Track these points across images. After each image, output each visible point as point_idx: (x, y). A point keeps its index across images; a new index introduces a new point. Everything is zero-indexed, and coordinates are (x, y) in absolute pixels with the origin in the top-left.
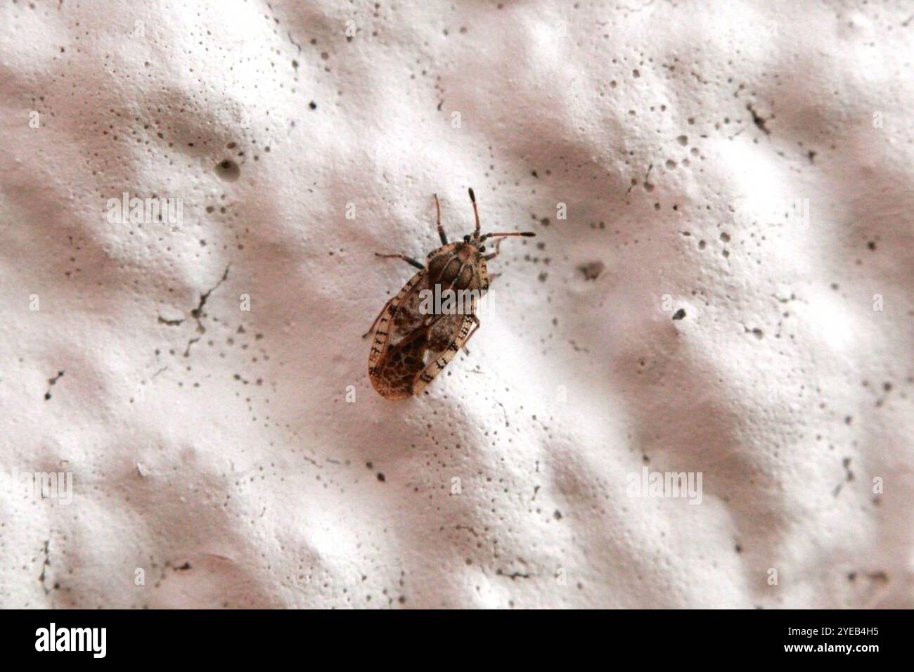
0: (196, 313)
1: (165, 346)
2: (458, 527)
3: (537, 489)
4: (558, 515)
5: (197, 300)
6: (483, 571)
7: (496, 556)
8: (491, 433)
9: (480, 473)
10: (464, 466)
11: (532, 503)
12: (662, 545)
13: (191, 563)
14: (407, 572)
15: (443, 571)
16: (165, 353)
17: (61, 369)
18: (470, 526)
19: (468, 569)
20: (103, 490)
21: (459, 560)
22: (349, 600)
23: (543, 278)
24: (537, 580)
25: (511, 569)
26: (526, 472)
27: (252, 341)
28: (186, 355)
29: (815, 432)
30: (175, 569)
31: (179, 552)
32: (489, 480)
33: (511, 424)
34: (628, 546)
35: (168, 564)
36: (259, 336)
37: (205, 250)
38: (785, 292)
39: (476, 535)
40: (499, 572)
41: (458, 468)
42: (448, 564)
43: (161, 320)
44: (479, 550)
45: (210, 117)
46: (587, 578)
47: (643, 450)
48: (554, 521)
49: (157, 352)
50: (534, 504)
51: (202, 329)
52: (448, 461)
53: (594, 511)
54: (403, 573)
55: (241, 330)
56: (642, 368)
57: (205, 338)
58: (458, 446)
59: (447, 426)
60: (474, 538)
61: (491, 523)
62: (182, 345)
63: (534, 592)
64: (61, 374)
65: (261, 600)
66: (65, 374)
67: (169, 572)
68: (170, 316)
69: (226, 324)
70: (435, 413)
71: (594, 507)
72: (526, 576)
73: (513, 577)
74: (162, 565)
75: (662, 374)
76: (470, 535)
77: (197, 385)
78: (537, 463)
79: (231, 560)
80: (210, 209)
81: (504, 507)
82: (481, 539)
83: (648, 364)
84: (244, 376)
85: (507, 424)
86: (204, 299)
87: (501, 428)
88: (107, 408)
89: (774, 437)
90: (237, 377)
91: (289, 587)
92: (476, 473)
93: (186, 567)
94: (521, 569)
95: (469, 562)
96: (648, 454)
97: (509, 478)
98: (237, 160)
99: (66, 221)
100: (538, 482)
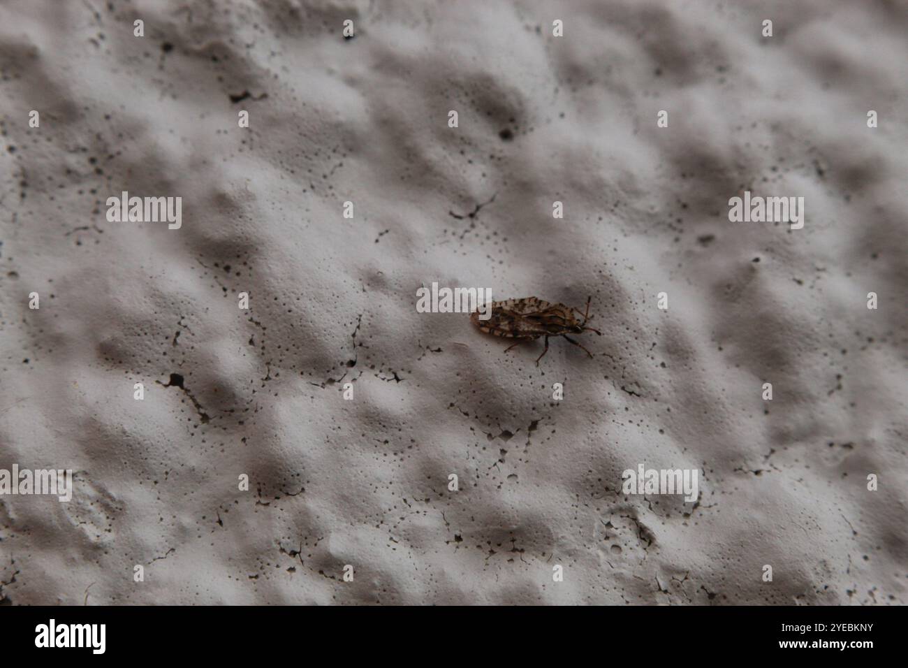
0: (472, 216)
1: (451, 230)
2: (604, 354)
3: (654, 344)
4: (663, 365)
5: (474, 208)
6: (614, 385)
7: (623, 377)
8: (634, 303)
9: (623, 324)
10: (615, 318)
11: (650, 351)
12: (721, 396)
13: (442, 348)
14: (568, 378)
15: (590, 381)
16: (449, 233)
17: (387, 228)
18: (611, 355)
19: (605, 381)
20: (399, 295)
21: (601, 375)
22: (531, 383)
23: (677, 240)
24: (645, 399)
25: (631, 388)
26: (650, 332)
27: (500, 241)
28: (462, 237)
29: (824, 350)
30: (432, 351)
31: (436, 341)
32: (628, 329)
33: (646, 302)
34: (701, 390)
35: (428, 347)
36: (505, 240)
37: (483, 180)
38: (820, 265)
39: (614, 361)
40: (623, 388)
41: (611, 319)
42: (594, 376)
43: (451, 213)
44: (614, 371)
45: (504, 96)
46: (673, 406)
47: (720, 343)
48: (660, 368)
49: (445, 231)
50: (651, 353)
51: (473, 226)
52: (606, 314)
53: (685, 367)
54: (566, 379)
55: (495, 234)
56: (729, 291)
57: (474, 232)
58: (613, 306)
59: (609, 293)
60: (612, 363)
61: (624, 355)
62: (460, 232)
63: (640, 405)
64: (387, 231)
65: (480, 370)
66: (390, 232)
67: (428, 352)
68: (458, 213)
69: (487, 227)
70: (603, 284)
71: (686, 365)
72: (638, 396)
73: (631, 393)
74: (424, 347)
75: (739, 296)
76: (610, 360)
77: (464, 254)
78: (657, 329)
79: (467, 346)
80: (492, 157)
81: (632, 347)
82: (616, 364)
83: (732, 289)
84: (493, 257)
85: (644, 302)
86: (478, 208)
87: (640, 302)
88: (411, 252)
89: (799, 344)
90: (488, 257)
91: (498, 365)
92: (621, 323)
93: (439, 350)
94: (637, 390)
95: (606, 377)
96: (723, 346)
97: (640, 332)
98: (513, 131)
99: (409, 143)
100: (655, 340)
